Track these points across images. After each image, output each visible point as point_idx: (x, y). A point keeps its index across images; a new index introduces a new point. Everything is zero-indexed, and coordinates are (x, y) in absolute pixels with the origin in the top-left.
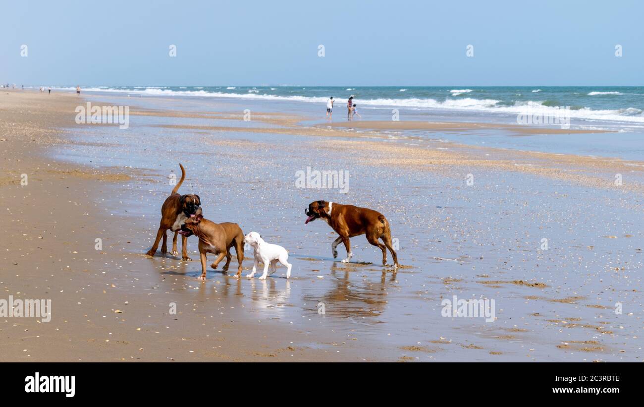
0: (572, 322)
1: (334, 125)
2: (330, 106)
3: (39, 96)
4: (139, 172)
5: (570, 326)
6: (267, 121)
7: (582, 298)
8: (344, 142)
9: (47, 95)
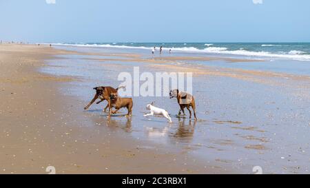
0: (251, 137)
1: (155, 59)
2: (153, 50)
3: (35, 47)
4: (76, 77)
5: (251, 139)
6: (127, 56)
7: (256, 128)
8: (159, 65)
9: (38, 47)
